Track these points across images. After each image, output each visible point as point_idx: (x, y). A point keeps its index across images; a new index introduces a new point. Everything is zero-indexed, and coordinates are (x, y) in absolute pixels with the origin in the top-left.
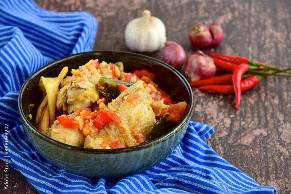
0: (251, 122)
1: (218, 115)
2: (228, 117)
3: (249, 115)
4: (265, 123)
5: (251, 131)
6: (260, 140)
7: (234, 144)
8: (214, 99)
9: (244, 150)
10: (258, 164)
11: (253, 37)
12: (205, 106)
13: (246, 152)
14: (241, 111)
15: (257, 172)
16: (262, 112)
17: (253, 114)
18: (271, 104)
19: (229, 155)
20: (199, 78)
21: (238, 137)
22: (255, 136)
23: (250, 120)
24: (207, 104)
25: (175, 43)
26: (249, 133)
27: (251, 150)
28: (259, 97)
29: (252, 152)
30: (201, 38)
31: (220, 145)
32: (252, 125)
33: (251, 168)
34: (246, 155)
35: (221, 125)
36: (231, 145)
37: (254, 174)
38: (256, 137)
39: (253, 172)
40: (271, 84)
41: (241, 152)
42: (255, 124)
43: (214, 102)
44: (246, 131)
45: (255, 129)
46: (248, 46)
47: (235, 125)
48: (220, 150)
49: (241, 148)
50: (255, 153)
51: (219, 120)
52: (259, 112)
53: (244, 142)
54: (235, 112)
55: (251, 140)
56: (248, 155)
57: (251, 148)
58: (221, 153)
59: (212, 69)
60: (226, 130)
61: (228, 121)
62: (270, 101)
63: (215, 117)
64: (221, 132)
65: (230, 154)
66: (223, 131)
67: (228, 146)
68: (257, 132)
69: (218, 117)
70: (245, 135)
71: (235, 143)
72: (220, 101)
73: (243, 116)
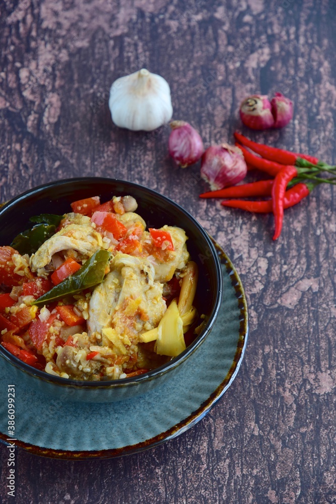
0: (296, 267)
1: (249, 253)
2: (264, 256)
3: (294, 253)
4: (316, 268)
5: (296, 282)
6: (308, 299)
7: (272, 307)
8: (244, 223)
9: (286, 317)
10: (306, 342)
12: (230, 237)
13: (289, 321)
14: (283, 245)
15: (304, 356)
16: (312, 248)
17: (298, 251)
18: (324, 232)
19: (265, 325)
20: (223, 186)
21: (278, 293)
22: (301, 291)
23: (294, 261)
24: (233, 231)
25: (186, 124)
26: (293, 286)
27: (296, 318)
28: (309, 218)
29: (297, 322)
31: (253, 308)
32: (298, 271)
33: (296, 350)
34: (289, 327)
35: (254, 272)
36: (269, 309)
37: (300, 361)
38: (304, 293)
39: (299, 357)
40: (326, 193)
41: (282, 321)
42: (302, 271)
43: (244, 227)
44: (289, 283)
45: (302, 279)
47: (274, 271)
48: (252, 317)
49: (282, 313)
50: (301, 323)
51: (250, 262)
52: (308, 248)
53: (286, 303)
54: (274, 247)
55: (295, 299)
56: (292, 327)
57: (295, 313)
58: (254, 323)
59: (242, 172)
60: (260, 281)
61: (263, 264)
62: (324, 226)
63: (245, 256)
64: (253, 284)
65: (266, 324)
66: (257, 283)
67: (264, 310)
68: (305, 284)
69: (249, 257)
70: (288, 290)
71: (274, 304)
72: (252, 225)
73: (284, 254)
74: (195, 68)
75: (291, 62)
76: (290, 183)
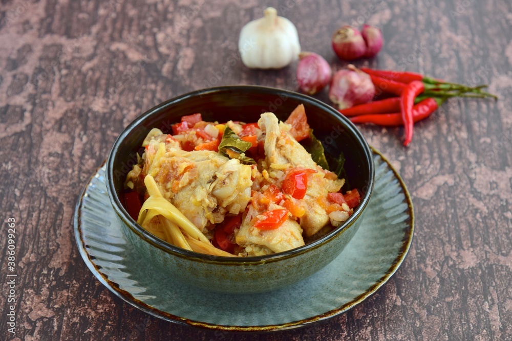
0: (429, 167)
2: (397, 159)
3: (427, 156)
4: (450, 167)
5: (431, 179)
6: (444, 192)
8: (374, 134)
9: (423, 206)
10: (445, 226)
11: (423, 42)
13: (426, 210)
14: (415, 151)
15: (444, 238)
16: (445, 152)
17: (431, 153)
18: (456, 139)
20: (352, 104)
21: (412, 188)
22: (437, 186)
23: (428, 162)
25: (313, 54)
26: (428, 181)
27: (433, 207)
28: (439, 129)
29: (435, 210)
30: (350, 45)
32: (432, 170)
33: (435, 232)
34: (427, 214)
37: (440, 241)
38: (439, 187)
39: (439, 239)
40: (454, 110)
41: (419, 210)
42: (436, 168)
43: (375, 138)
44: (423, 180)
45: (437, 175)
46: (417, 57)
47: (407, 171)
50: (439, 211)
52: (440, 152)
53: (422, 195)
54: (406, 152)
55: (431, 192)
56: (429, 214)
57: (432, 203)
59: (369, 90)
61: (396, 166)
62: (455, 135)
68: (440, 180)
70: (423, 185)
72: (383, 136)
73: (418, 158)
74: (321, 27)
75: (411, 18)
76: (418, 100)
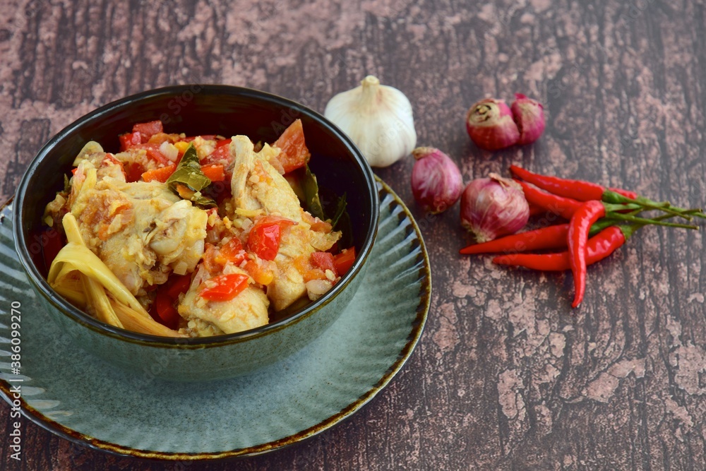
0: (609, 344)
1: (536, 327)
2: (560, 331)
3: (606, 325)
4: (640, 345)
5: (610, 365)
6: (629, 388)
7: (573, 401)
8: (527, 286)
9: (596, 414)
10: (628, 449)
11: (610, 116)
12: (507, 305)
13: (601, 421)
14: (588, 315)
15: (625, 469)
16: (634, 317)
17: (613, 322)
18: (651, 294)
19: (563, 427)
20: (494, 236)
21: (582, 381)
22: (618, 378)
23: (607, 337)
24: (511, 299)
25: (436, 150)
26: (605, 371)
27: (612, 415)
28: (626, 276)
29: (613, 421)
30: (493, 131)
31: (544, 402)
32: (612, 350)
33: (613, 461)
34: (602, 428)
35: (545, 353)
36: (569, 404)
38: (622, 381)
40: (652, 242)
41: (590, 420)
42: (619, 349)
43: (528, 292)
44: (599, 367)
45: (618, 361)
46: (600, 144)
47: (575, 351)
48: (543, 416)
49: (589, 409)
50: (619, 422)
51: (539, 340)
52: (627, 317)
53: (595, 394)
54: (575, 316)
55: (610, 388)
56: (606, 428)
57: (610, 408)
58: (547, 423)
59: (521, 213)
60: (554, 366)
61: (559, 342)
62: (650, 287)
63: (530, 331)
64: (544, 370)
65: (565, 425)
66: (549, 368)
67: (562, 405)
68: (624, 368)
69: (537, 332)
70: (598, 377)
71: (576, 397)
72: (541, 289)
73: (591, 328)
74: (451, 85)
75: (594, 70)
76: (595, 228)
